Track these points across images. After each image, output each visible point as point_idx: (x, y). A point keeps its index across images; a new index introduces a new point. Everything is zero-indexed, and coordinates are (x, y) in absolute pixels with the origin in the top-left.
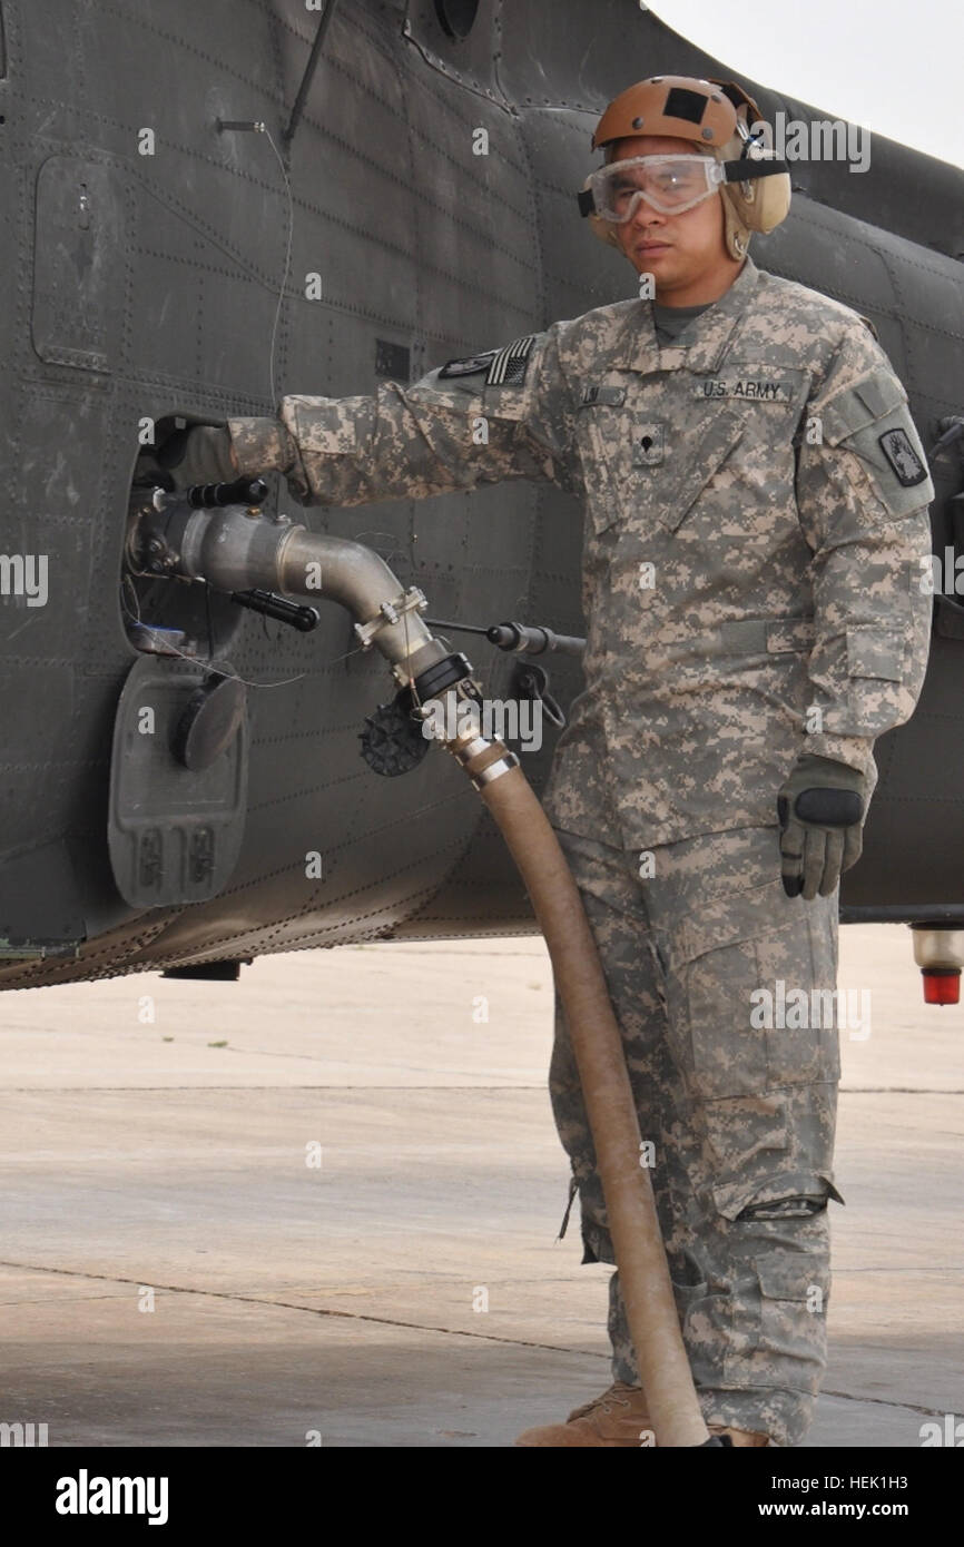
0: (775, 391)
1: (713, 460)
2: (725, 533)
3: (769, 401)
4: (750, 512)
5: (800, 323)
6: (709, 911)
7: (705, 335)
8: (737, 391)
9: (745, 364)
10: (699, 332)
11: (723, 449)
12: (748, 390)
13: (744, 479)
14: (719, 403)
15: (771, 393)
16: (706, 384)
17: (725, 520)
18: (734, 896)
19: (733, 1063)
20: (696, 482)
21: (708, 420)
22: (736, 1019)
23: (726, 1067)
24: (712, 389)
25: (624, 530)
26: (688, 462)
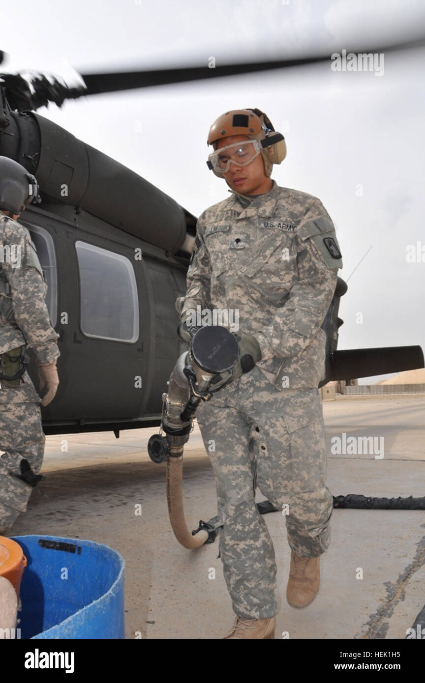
0: (293, 228)
1: (268, 253)
2: (273, 281)
3: (291, 232)
4: (282, 273)
5: (298, 203)
6: (297, 412)
7: (264, 204)
8: (279, 227)
9: (281, 217)
10: (262, 203)
11: (273, 248)
12: (283, 226)
13: (281, 260)
14: (270, 231)
15: (292, 229)
16: (265, 223)
17: (273, 276)
18: (305, 406)
19: (309, 477)
20: (260, 261)
21: (266, 237)
22: (310, 458)
23: (306, 479)
24: (268, 225)
25: (227, 275)
26: (257, 253)
